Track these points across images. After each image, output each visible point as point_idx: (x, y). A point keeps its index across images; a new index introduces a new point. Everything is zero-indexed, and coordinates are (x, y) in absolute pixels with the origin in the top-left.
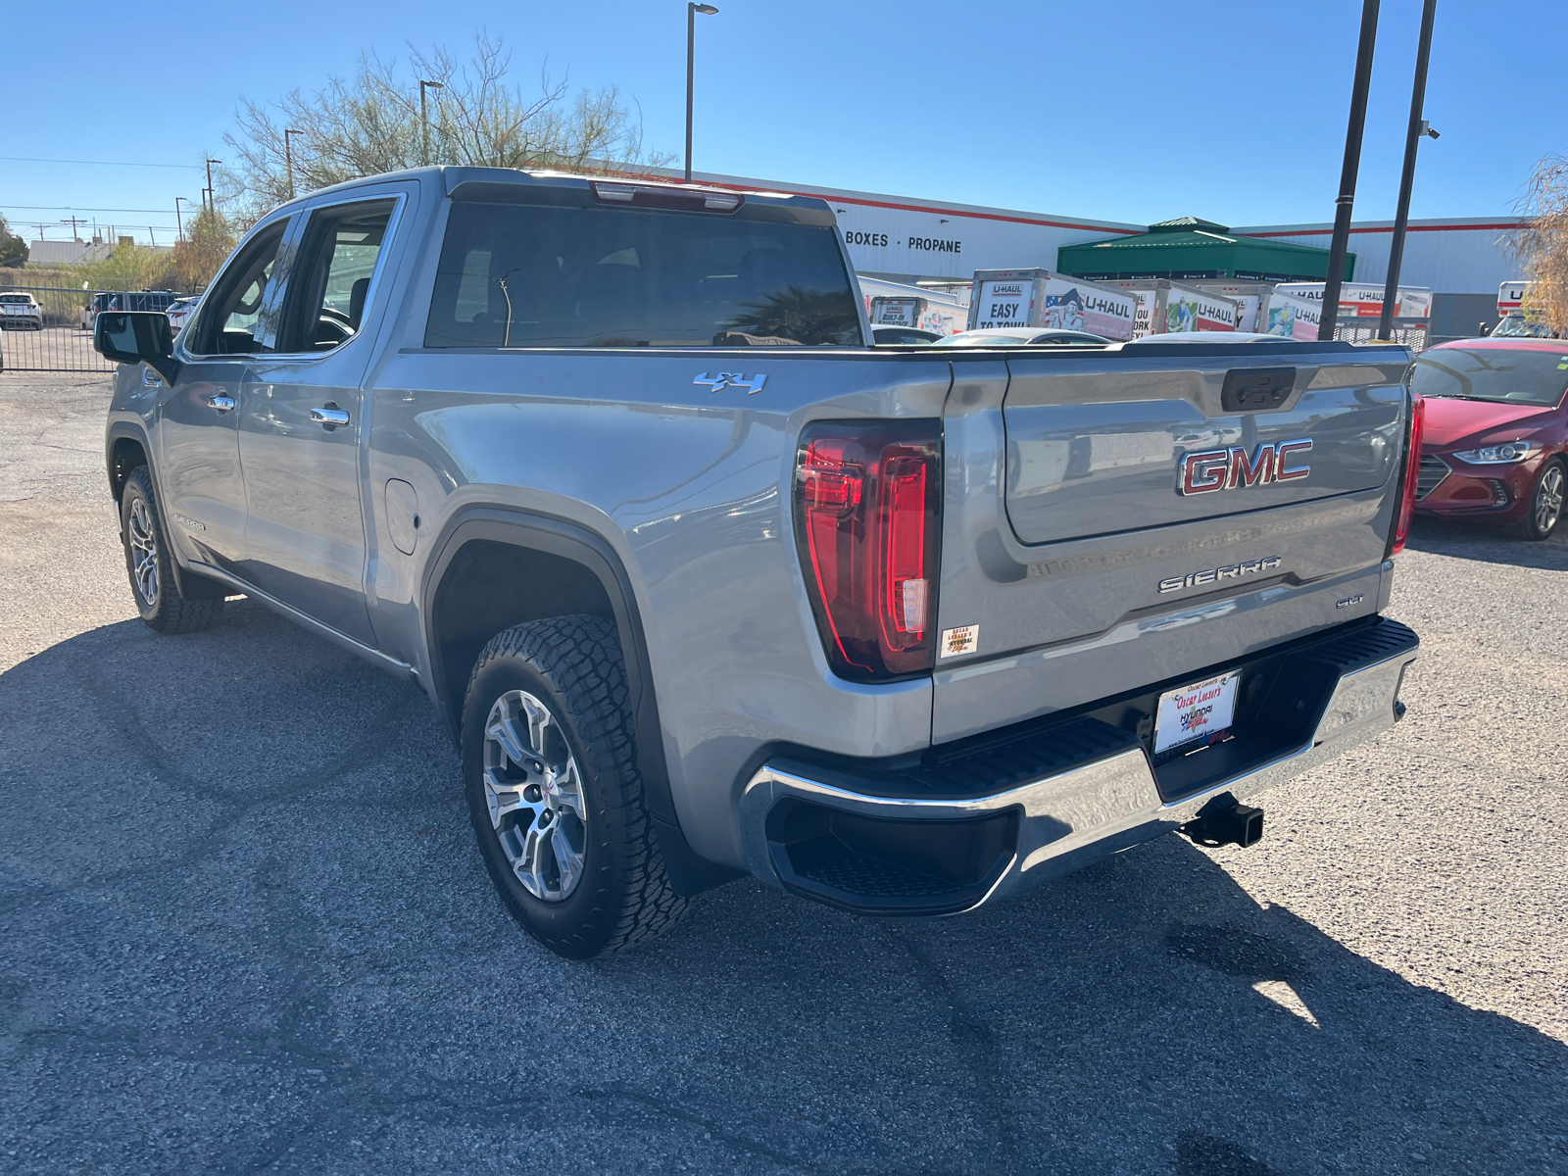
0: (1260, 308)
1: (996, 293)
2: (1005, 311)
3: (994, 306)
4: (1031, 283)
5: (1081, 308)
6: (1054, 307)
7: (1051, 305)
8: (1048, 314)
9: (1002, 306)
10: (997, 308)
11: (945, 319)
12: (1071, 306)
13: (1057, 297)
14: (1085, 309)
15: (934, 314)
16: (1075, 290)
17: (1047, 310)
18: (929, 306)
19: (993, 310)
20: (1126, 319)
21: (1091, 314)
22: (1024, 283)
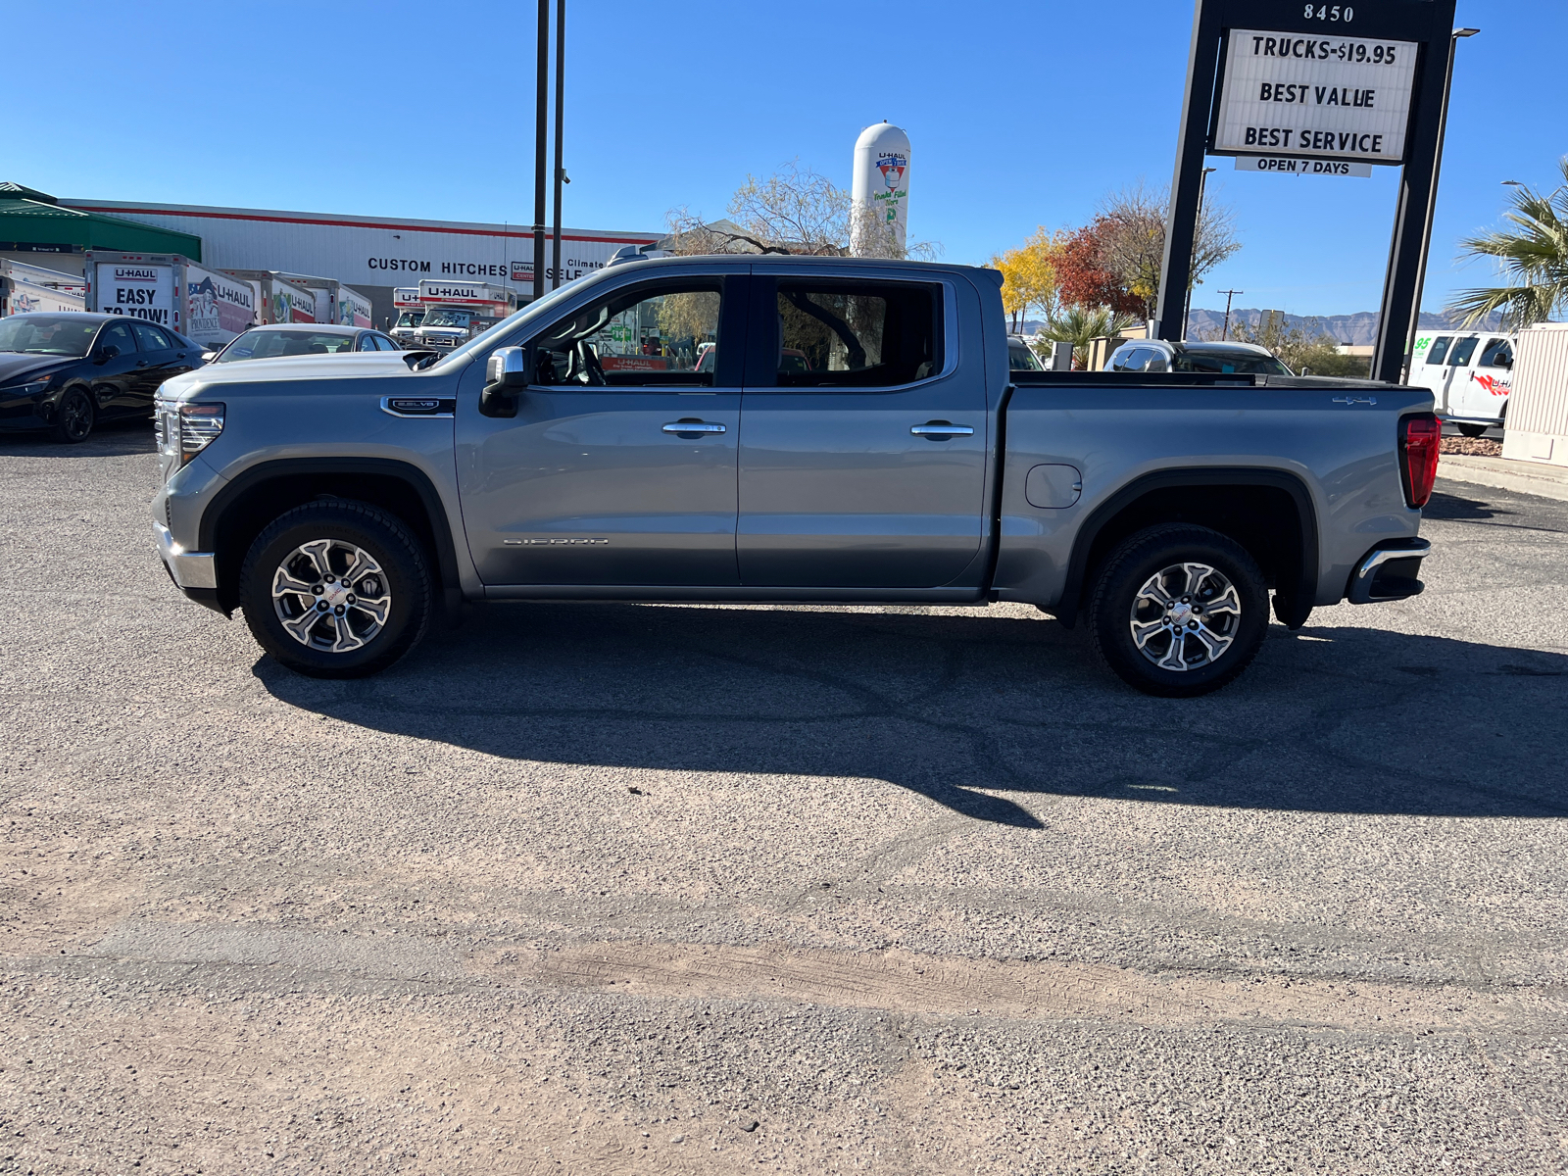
0: (332, 301)
1: (119, 276)
2: (136, 297)
3: (119, 291)
4: (169, 270)
5: (215, 297)
6: (195, 295)
7: (193, 293)
8: (191, 302)
9: (131, 291)
10: (126, 293)
11: (33, 301)
12: (208, 294)
13: (196, 285)
14: (219, 298)
15: (22, 296)
16: (208, 278)
17: (190, 298)
18: (16, 286)
19: (119, 296)
20: (247, 308)
21: (223, 303)
22: (159, 268)
